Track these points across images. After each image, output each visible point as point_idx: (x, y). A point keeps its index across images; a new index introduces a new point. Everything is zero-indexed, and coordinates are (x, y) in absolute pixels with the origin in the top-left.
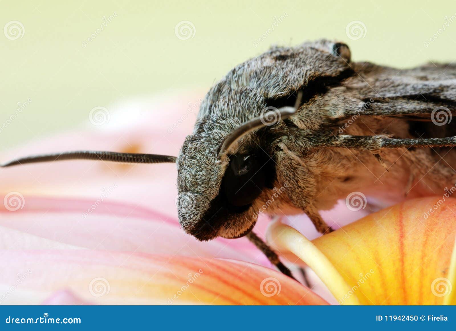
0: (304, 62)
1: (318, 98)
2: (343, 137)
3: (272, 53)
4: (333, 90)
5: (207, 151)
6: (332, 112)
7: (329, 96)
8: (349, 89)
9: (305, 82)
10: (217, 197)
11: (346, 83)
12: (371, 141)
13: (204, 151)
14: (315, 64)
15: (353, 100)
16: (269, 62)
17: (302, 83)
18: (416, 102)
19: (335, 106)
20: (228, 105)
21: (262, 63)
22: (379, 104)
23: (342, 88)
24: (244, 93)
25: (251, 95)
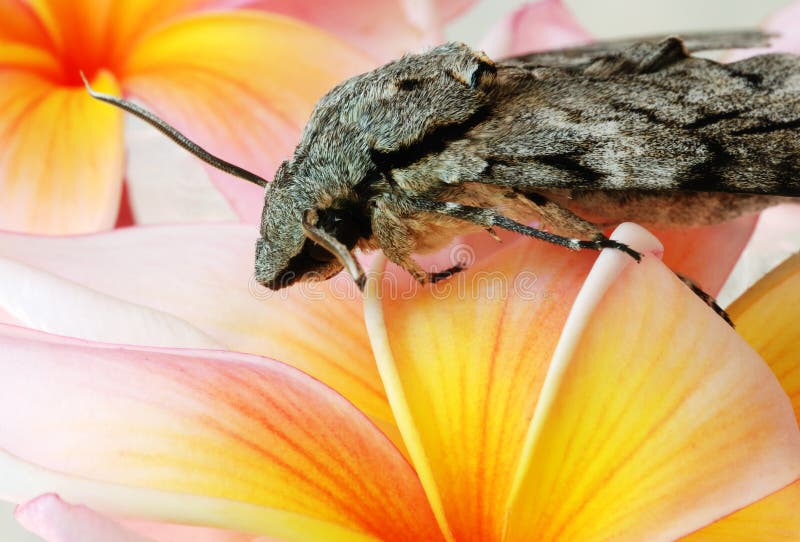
0: (429, 100)
1: (431, 158)
2: (451, 206)
3: (399, 74)
4: (453, 145)
5: (294, 205)
6: (444, 175)
7: (445, 155)
8: (474, 141)
9: (420, 135)
10: (298, 255)
11: (473, 132)
12: (481, 217)
13: (291, 204)
14: (441, 106)
15: (474, 160)
16: (390, 91)
17: (416, 136)
18: (549, 167)
19: (450, 169)
20: (329, 145)
21: (382, 91)
22: (504, 167)
23: (465, 142)
24: (350, 133)
25: (357, 139)
